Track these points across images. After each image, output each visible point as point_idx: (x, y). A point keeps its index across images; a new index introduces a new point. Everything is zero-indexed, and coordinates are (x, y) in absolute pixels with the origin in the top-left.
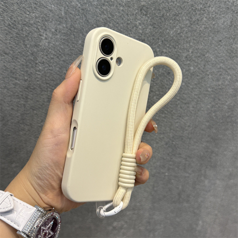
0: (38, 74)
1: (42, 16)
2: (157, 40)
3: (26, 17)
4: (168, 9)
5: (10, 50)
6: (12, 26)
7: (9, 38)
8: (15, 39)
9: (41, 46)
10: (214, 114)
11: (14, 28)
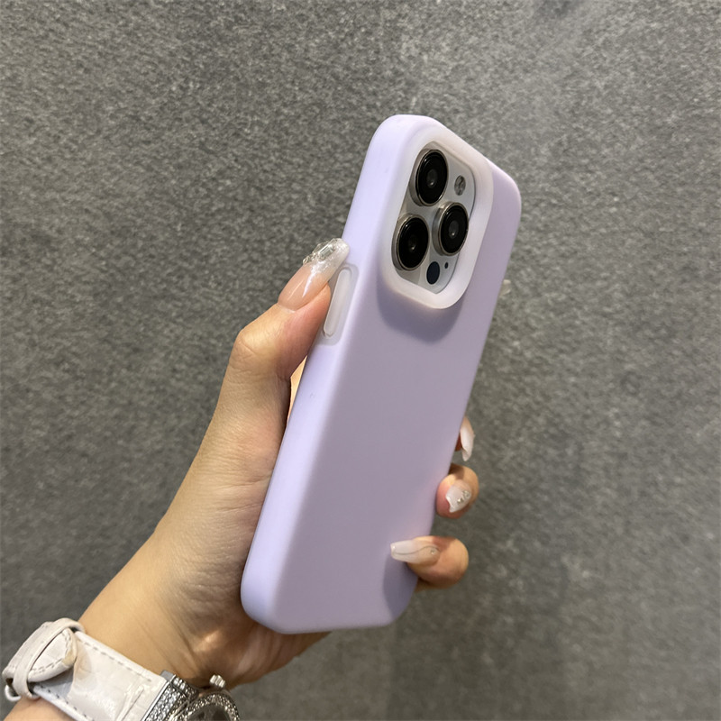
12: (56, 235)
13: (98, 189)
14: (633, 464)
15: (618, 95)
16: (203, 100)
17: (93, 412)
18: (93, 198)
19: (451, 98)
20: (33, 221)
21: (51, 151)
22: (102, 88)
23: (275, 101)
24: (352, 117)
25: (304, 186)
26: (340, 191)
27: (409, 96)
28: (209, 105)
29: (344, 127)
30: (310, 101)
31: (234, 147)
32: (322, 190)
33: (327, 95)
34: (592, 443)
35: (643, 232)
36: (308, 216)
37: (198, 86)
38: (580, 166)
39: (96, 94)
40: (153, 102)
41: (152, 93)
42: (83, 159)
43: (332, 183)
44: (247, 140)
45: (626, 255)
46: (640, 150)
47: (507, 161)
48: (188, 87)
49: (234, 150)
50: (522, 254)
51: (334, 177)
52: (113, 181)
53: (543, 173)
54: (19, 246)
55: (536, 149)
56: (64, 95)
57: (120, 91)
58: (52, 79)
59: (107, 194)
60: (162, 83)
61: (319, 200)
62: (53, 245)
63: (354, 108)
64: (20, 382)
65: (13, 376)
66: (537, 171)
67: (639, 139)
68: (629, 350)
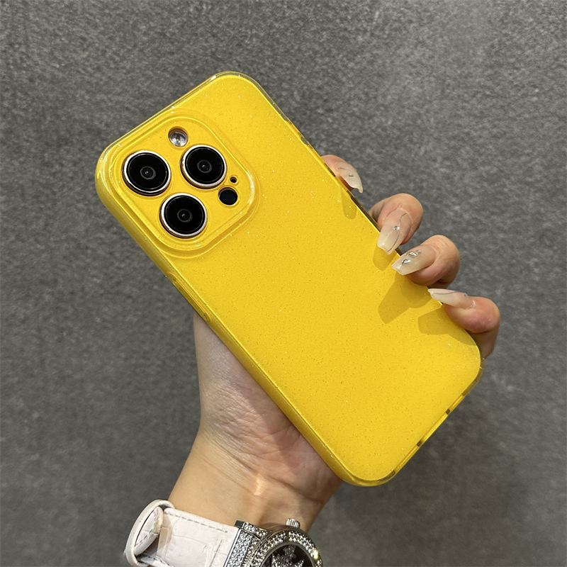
12: (105, 128)
13: (135, 91)
14: (548, 302)
15: (538, 7)
16: (214, 18)
17: (135, 264)
18: (131, 99)
19: (407, 11)
20: (87, 118)
21: (99, 63)
22: (137, 12)
23: (269, 18)
24: (329, 28)
25: (292, 85)
26: (319, 88)
27: (373, 11)
28: (218, 22)
29: (322, 36)
30: (296, 17)
31: (238, 55)
32: (305, 87)
33: (309, 12)
34: (515, 286)
35: (558, 116)
36: (295, 109)
37: (209, 8)
38: (509, 63)
39: (133, 16)
40: (176, 21)
41: (175, 14)
42: (124, 68)
43: (313, 82)
44: (247, 50)
45: (544, 136)
46: (556, 51)
47: (451, 61)
48: (203, 9)
49: (238, 58)
50: (462, 135)
51: (314, 77)
52: (146, 84)
53: (480, 70)
54: (77, 137)
55: (474, 51)
56: (109, 18)
57: (150, 14)
58: (99, 5)
59: (142, 95)
60: (182, 6)
61: (303, 96)
62: (102, 136)
63: (331, 21)
64: (81, 242)
65: (76, 237)
66: (474, 69)
67: (554, 41)
68: (547, 212)
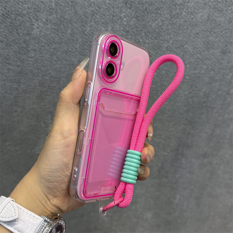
0: (30, 61)
1: (34, 7)
2: (141, 32)
3: (19, 7)
4: (150, 4)
5: (4, 38)
6: (6, 16)
7: (3, 27)
8: (9, 28)
9: (33, 34)
10: (191, 100)
11: (8, 18)
